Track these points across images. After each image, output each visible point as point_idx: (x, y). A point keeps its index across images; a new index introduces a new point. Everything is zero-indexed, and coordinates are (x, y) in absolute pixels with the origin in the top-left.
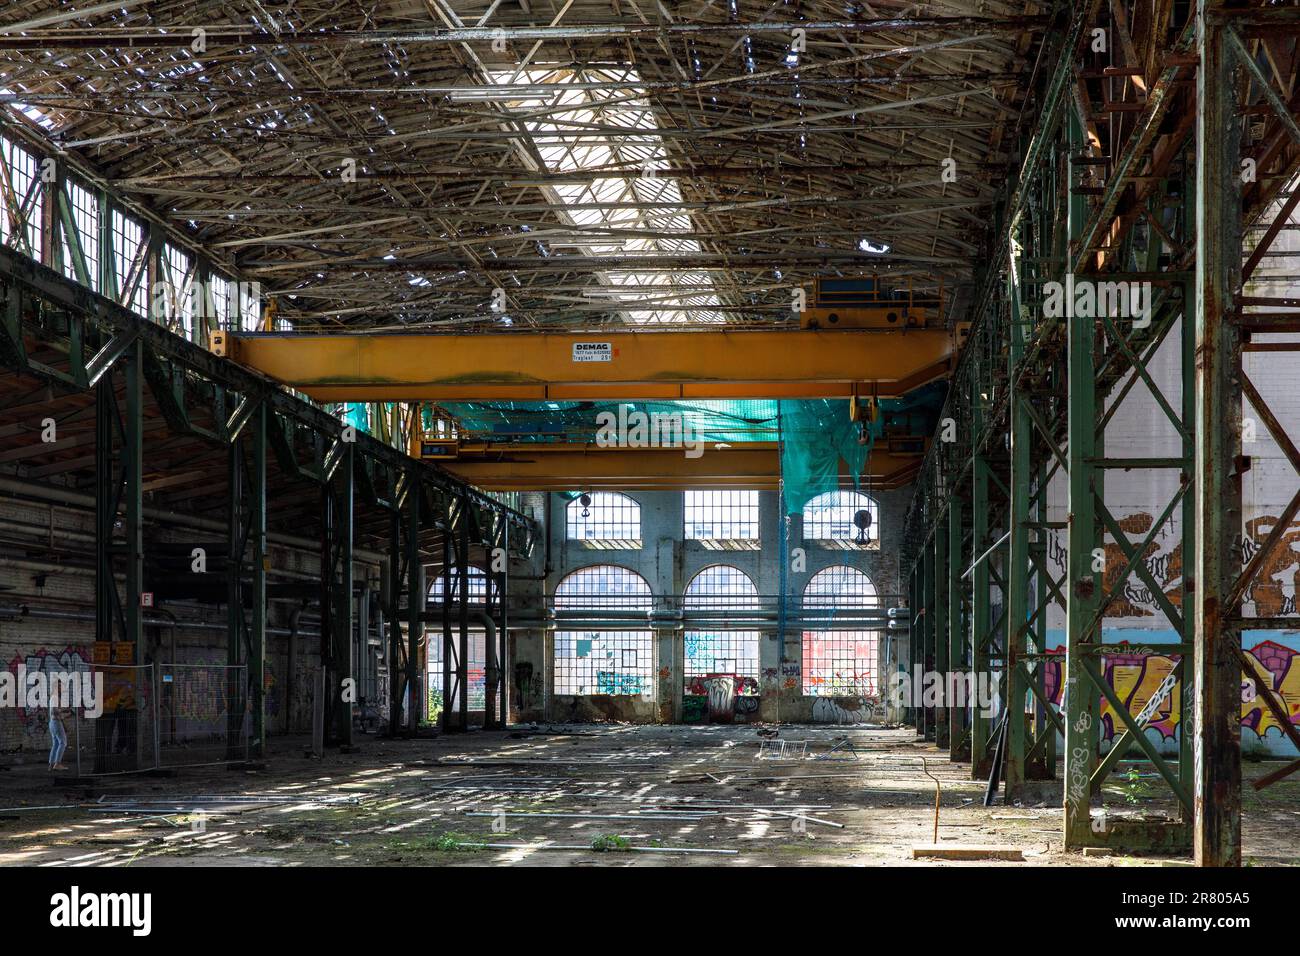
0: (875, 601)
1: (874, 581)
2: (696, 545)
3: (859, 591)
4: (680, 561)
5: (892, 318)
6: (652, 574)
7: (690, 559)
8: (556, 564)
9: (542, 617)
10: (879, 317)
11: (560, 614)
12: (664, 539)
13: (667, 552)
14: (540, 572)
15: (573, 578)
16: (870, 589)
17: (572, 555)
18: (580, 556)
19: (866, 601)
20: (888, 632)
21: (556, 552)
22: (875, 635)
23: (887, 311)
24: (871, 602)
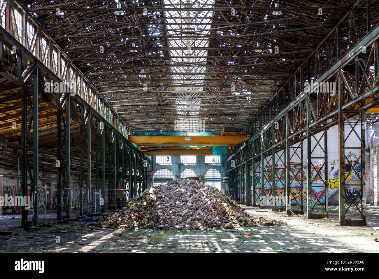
0: (220, 176)
1: (220, 172)
2: (183, 165)
3: (217, 174)
4: (180, 168)
5: (237, 134)
6: (174, 170)
7: (182, 167)
8: (154, 168)
9: (151, 179)
10: (235, 133)
11: (155, 179)
12: (176, 163)
13: (177, 166)
14: (151, 170)
15: (157, 171)
16: (219, 174)
17: (157, 167)
18: (158, 167)
19: (218, 176)
20: (223, 182)
21: (154, 166)
22: (220, 183)
23: (236, 132)
24: (219, 176)
